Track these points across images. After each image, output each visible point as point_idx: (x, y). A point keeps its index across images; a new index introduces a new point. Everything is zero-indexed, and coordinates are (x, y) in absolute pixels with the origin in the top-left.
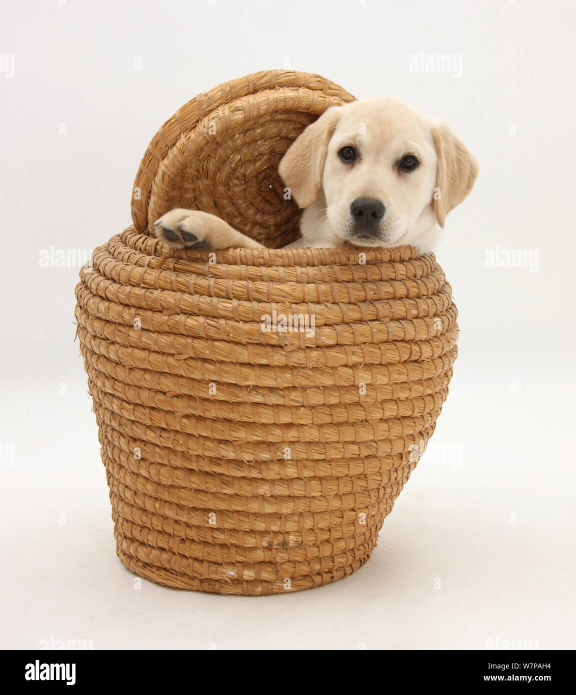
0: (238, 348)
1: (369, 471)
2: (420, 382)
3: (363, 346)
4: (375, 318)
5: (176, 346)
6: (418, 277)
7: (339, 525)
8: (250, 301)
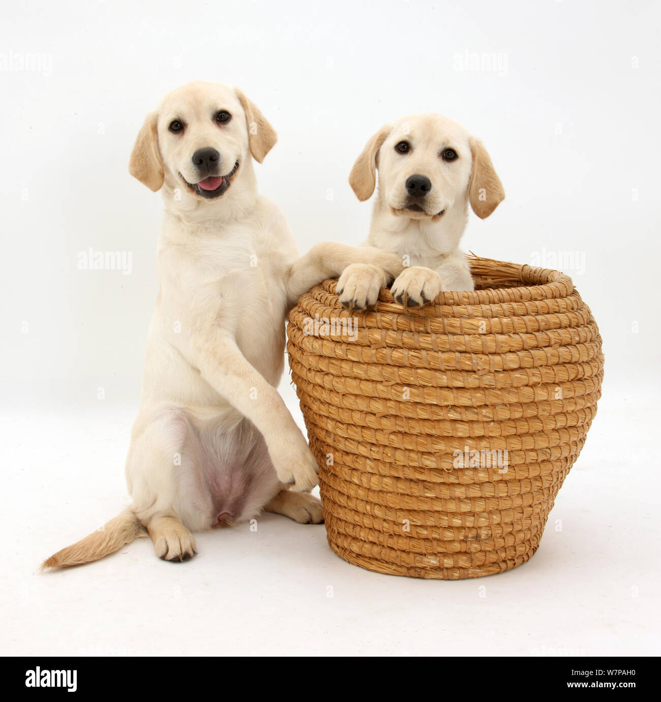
0: (438, 374)
1: (543, 474)
2: (582, 397)
3: (540, 368)
4: (547, 345)
5: (384, 374)
6: (575, 308)
7: (520, 519)
8: (445, 334)
